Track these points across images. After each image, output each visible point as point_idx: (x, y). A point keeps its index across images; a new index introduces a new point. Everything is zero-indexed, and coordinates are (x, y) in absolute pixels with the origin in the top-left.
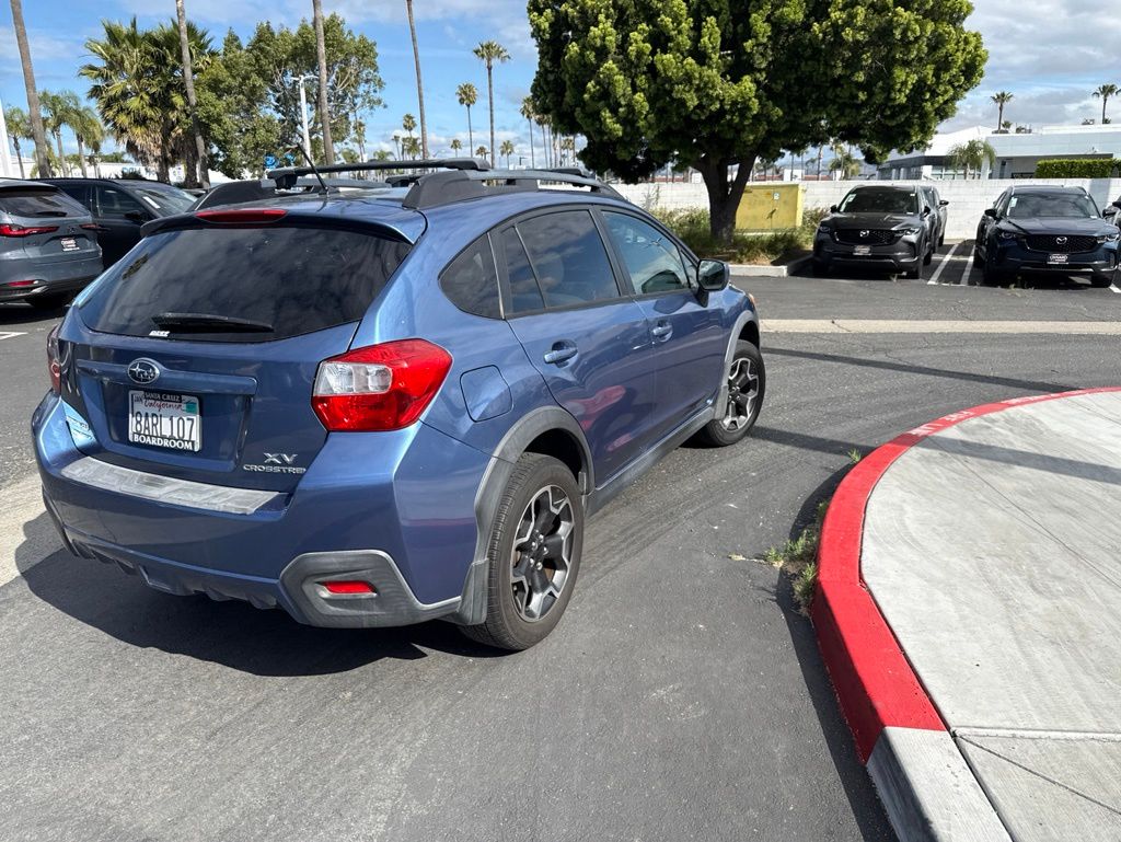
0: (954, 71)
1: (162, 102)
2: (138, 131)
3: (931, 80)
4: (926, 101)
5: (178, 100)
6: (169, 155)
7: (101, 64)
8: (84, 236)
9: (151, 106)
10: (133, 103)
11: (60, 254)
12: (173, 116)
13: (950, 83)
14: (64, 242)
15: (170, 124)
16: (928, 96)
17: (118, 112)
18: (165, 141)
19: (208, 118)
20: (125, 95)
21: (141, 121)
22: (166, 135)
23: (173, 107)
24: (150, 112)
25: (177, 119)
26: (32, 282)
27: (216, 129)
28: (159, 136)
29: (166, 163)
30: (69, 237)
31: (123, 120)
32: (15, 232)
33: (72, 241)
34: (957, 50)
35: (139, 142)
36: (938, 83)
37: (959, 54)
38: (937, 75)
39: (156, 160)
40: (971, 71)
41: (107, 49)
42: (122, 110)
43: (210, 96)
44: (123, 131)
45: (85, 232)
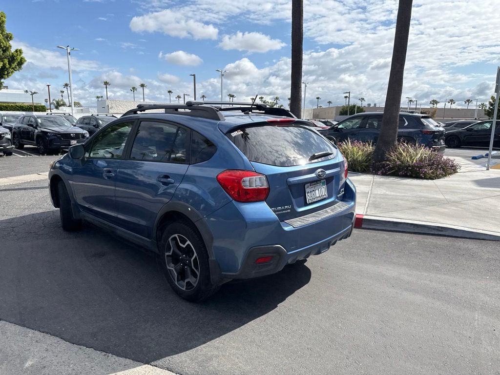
0: (16, 64)
3: (8, 66)
4: (5, 75)
13: (13, 68)
16: (6, 73)
34: (17, 55)
36: (10, 68)
37: (18, 56)
38: (10, 64)
40: (20, 63)
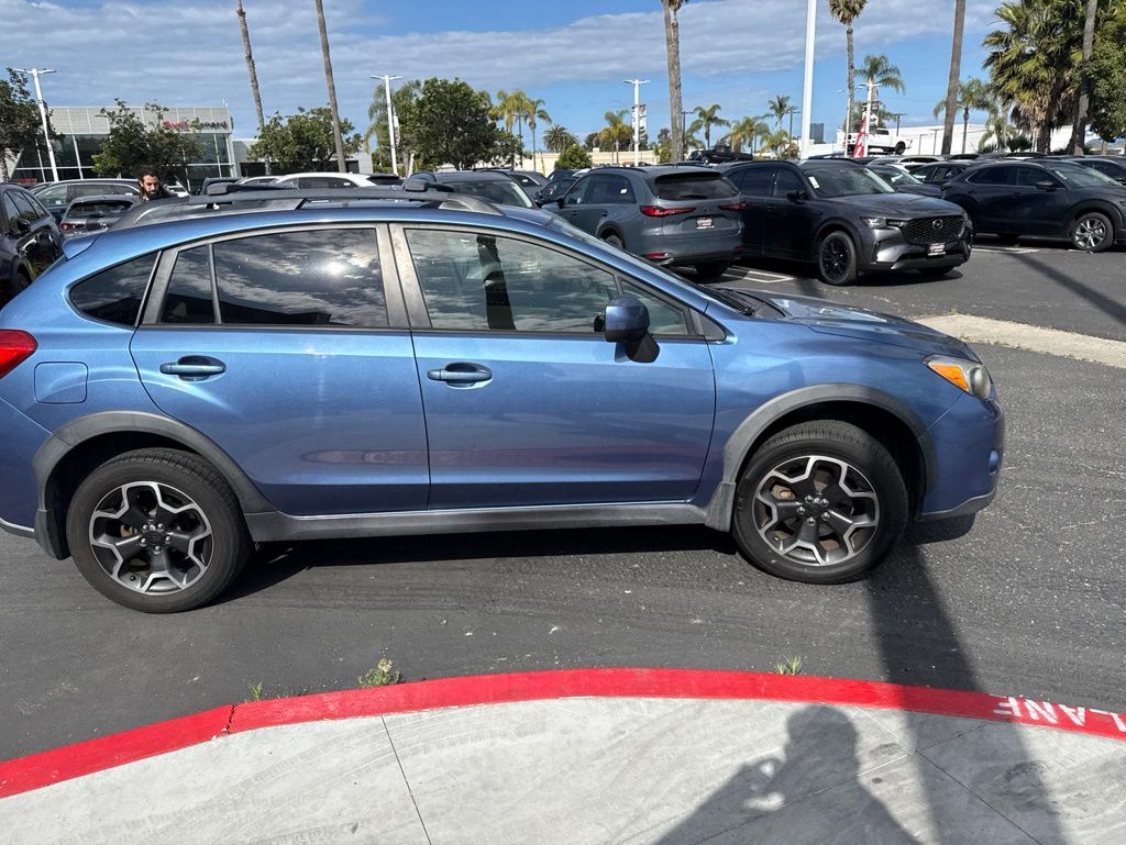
1: (1060, 61)
2: (1026, 95)
5: (1077, 56)
6: (1055, 118)
7: (1006, 28)
8: (722, 216)
9: (1046, 66)
10: (1028, 66)
11: (694, 231)
12: (1067, 75)
14: (700, 222)
15: (1061, 85)
17: (1009, 77)
18: (1053, 104)
19: (1098, 73)
20: (1023, 57)
21: (1030, 84)
22: (1055, 96)
23: (1069, 65)
24: (1044, 74)
25: (1071, 79)
26: (663, 254)
27: (1102, 87)
28: (1046, 100)
29: (1048, 126)
30: (707, 217)
31: (1013, 85)
32: (657, 212)
33: (709, 221)
35: (1024, 106)
39: (1038, 125)
41: (1015, 10)
42: (1014, 74)
43: (1109, 47)
44: (1011, 97)
45: (721, 212)
